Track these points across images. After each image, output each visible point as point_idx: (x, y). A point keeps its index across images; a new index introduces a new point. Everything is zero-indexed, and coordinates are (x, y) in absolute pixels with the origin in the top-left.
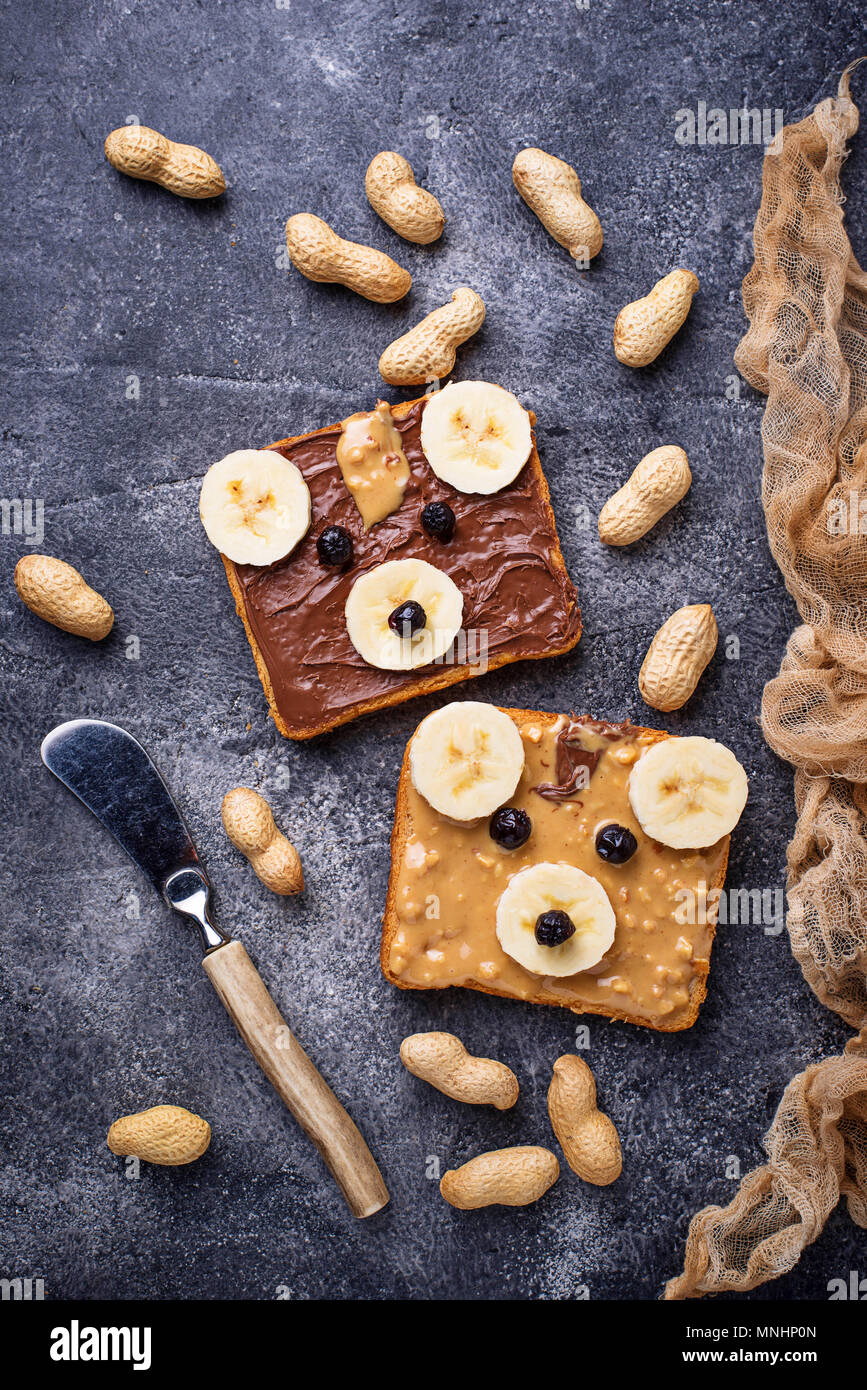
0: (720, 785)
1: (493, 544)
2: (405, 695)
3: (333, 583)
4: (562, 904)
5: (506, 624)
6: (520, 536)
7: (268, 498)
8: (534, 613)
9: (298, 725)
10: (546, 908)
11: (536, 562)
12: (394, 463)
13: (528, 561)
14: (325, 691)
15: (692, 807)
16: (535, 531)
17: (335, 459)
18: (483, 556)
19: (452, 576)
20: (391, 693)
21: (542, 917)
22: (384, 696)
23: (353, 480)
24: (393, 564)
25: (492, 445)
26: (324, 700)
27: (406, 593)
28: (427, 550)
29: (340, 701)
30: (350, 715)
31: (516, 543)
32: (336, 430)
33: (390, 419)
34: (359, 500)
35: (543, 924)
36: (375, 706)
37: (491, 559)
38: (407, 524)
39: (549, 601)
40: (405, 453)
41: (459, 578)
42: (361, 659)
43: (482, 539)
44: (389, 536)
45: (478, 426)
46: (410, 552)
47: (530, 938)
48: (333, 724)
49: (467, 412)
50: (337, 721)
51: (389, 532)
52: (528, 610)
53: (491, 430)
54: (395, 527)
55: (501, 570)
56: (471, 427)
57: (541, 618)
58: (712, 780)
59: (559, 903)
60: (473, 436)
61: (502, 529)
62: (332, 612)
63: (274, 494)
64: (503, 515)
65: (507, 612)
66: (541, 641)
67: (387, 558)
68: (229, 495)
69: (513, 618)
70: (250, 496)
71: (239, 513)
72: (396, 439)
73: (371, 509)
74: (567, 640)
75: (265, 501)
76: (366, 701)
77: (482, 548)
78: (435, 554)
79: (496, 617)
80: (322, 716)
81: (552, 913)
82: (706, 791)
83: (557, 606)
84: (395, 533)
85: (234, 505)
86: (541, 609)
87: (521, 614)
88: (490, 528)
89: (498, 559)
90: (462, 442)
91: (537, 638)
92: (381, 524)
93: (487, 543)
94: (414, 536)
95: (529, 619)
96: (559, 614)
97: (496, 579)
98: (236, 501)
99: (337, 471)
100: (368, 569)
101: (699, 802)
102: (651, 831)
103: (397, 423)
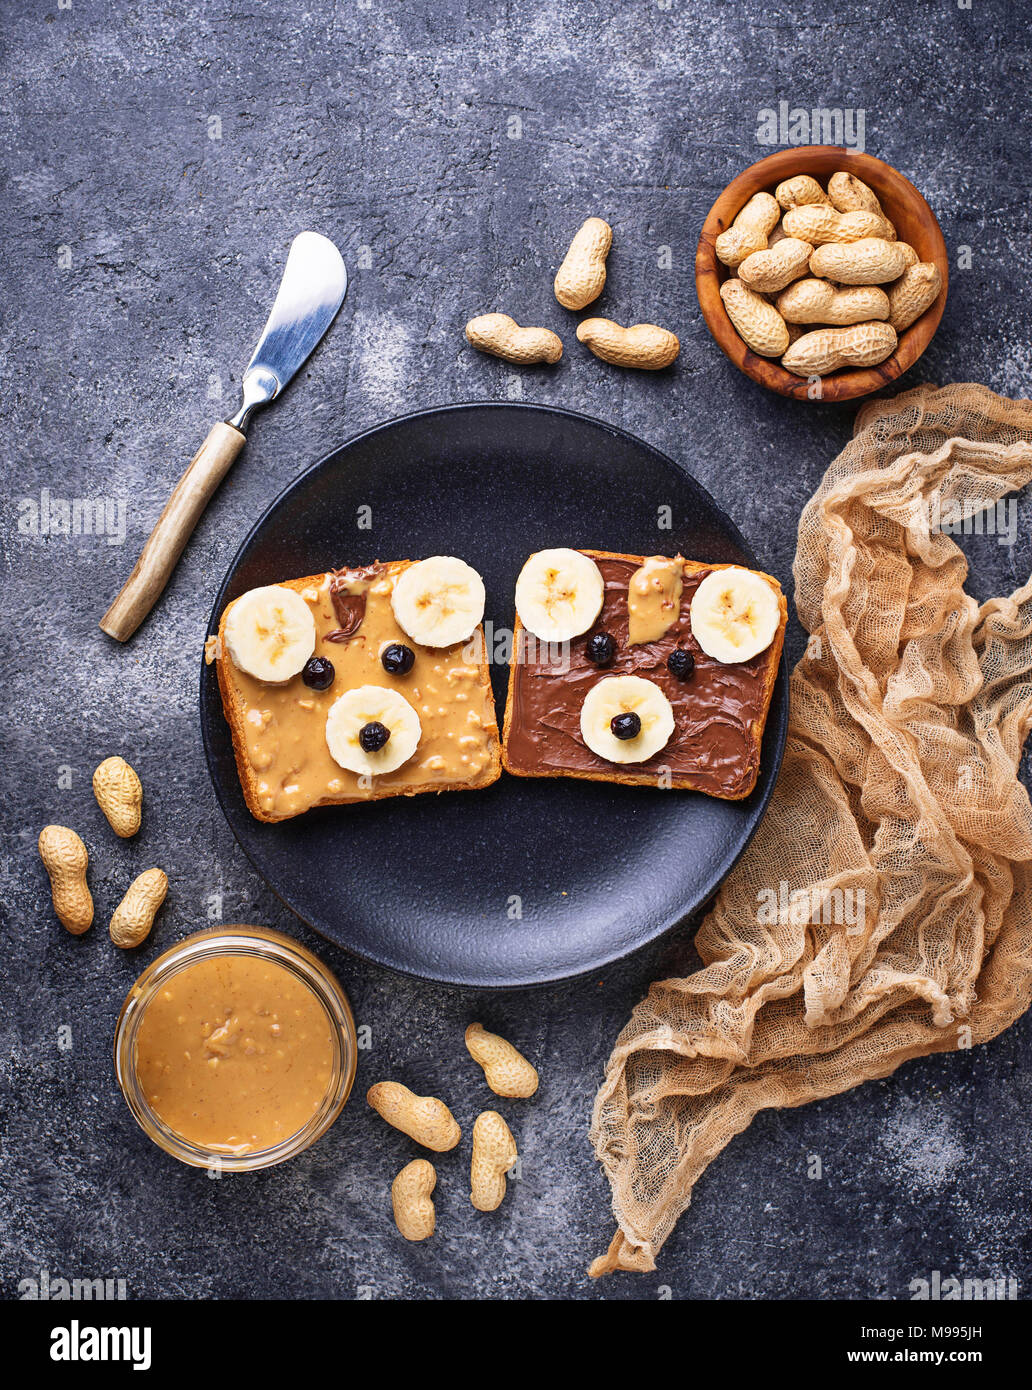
0: (460, 588)
1: (714, 698)
2: (603, 777)
3: (589, 673)
4: (374, 716)
5: (697, 760)
6: (736, 701)
7: (572, 594)
8: (721, 761)
9: (514, 766)
10: (362, 725)
11: (738, 726)
12: (668, 607)
13: (733, 723)
14: (547, 748)
15: (445, 612)
16: (748, 703)
17: (627, 584)
18: (704, 704)
19: (674, 707)
20: (593, 772)
21: (362, 732)
22: (587, 772)
23: (633, 607)
24: (635, 678)
25: (743, 629)
26: (541, 755)
27: (635, 706)
28: (665, 681)
29: (556, 762)
30: (556, 774)
31: (730, 705)
32: (638, 562)
33: (681, 572)
34: (632, 621)
35: (366, 736)
36: (578, 775)
37: (708, 708)
38: (658, 654)
39: (735, 759)
40: (681, 602)
41: (677, 712)
42: (581, 737)
43: (708, 691)
44: (644, 659)
45: (739, 608)
46: (653, 677)
47: (358, 750)
48: (542, 775)
49: (735, 596)
50: (546, 773)
51: (645, 655)
52: (718, 757)
53: (746, 617)
54: (650, 653)
55: (711, 719)
56: (734, 608)
57: (723, 768)
58: (455, 586)
59: (370, 717)
60: (731, 614)
61: (724, 691)
62: (575, 695)
63: (576, 593)
64: (727, 680)
65: (702, 752)
66: (718, 784)
67: (633, 673)
68: (545, 578)
69: (704, 759)
70: (559, 585)
71: (544, 593)
72: (678, 588)
73: (637, 632)
74: (736, 792)
75: (568, 595)
76: (572, 769)
77: (704, 697)
78: (670, 686)
79: (692, 752)
80: (535, 766)
81: (369, 725)
82: (452, 596)
83: (739, 764)
84: (646, 658)
85: (542, 586)
86: (727, 761)
87: (712, 759)
88: (717, 685)
89: (712, 711)
90: (721, 616)
91: (714, 781)
92: (640, 647)
93: (710, 695)
94: (659, 665)
95: (715, 765)
96: (738, 772)
97: (704, 724)
98: (547, 584)
99: (625, 593)
100: (617, 674)
101: (449, 607)
102: (420, 640)
103: (684, 578)
